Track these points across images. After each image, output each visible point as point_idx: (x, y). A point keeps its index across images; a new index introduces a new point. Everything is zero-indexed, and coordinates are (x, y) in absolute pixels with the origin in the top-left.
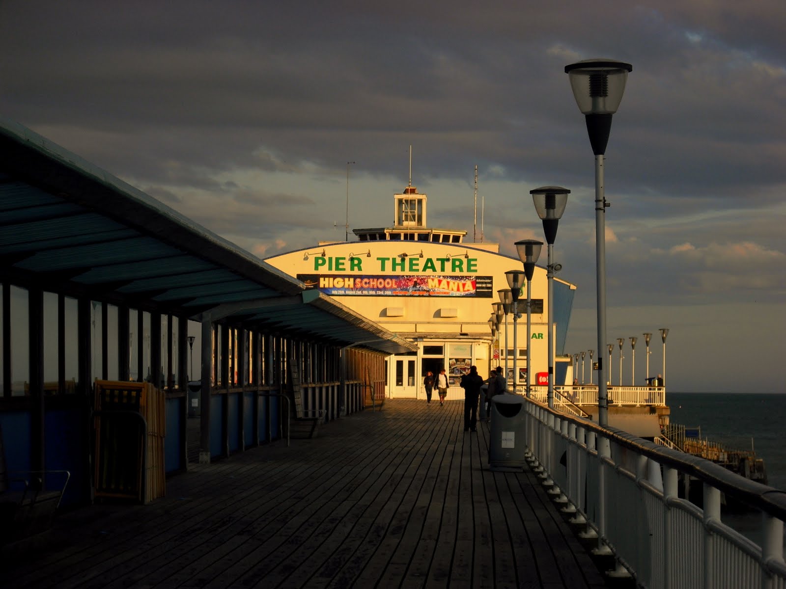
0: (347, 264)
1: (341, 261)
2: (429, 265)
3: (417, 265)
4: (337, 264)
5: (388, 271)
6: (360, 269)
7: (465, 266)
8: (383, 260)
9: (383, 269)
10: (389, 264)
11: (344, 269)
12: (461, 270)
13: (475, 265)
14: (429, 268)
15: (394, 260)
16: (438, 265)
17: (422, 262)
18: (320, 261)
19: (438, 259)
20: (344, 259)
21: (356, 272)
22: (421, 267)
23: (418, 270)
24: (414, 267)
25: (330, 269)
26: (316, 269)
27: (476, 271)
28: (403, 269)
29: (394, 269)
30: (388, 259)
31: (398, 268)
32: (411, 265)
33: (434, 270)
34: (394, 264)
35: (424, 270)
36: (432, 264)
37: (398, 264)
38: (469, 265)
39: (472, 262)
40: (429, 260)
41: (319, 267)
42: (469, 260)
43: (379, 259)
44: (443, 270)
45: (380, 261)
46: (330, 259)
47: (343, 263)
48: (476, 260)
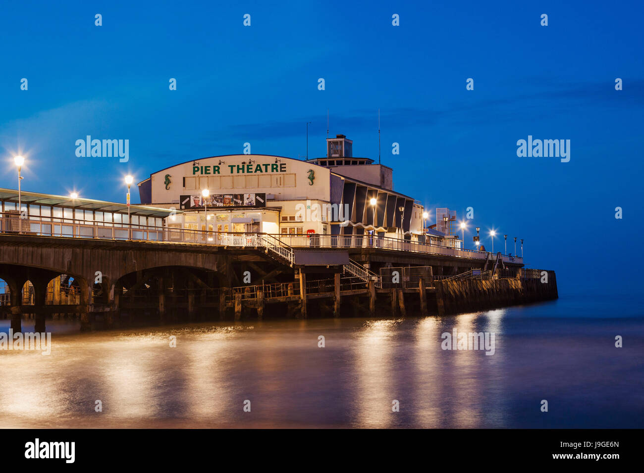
0: (212, 171)
1: (208, 168)
2: (258, 168)
3: (251, 169)
4: (206, 170)
5: (235, 173)
6: (219, 173)
7: (279, 169)
8: (232, 167)
9: (232, 172)
10: (235, 169)
11: (210, 173)
12: (277, 171)
13: (285, 168)
14: (258, 170)
15: (238, 166)
16: (263, 168)
17: (254, 167)
18: (196, 169)
19: (263, 165)
20: (210, 167)
21: (217, 174)
22: (254, 170)
23: (252, 172)
24: (250, 170)
25: (202, 173)
26: (194, 174)
27: (285, 171)
28: (243, 172)
29: (238, 172)
30: (235, 166)
31: (241, 171)
32: (248, 169)
33: (261, 172)
34: (238, 169)
35: (256, 172)
36: (260, 168)
37: (241, 169)
38: (281, 168)
39: (283, 166)
40: (259, 166)
41: (196, 173)
42: (281, 165)
43: (229, 166)
44: (266, 171)
45: (230, 167)
46: (202, 167)
47: (209, 170)
48: (285, 164)
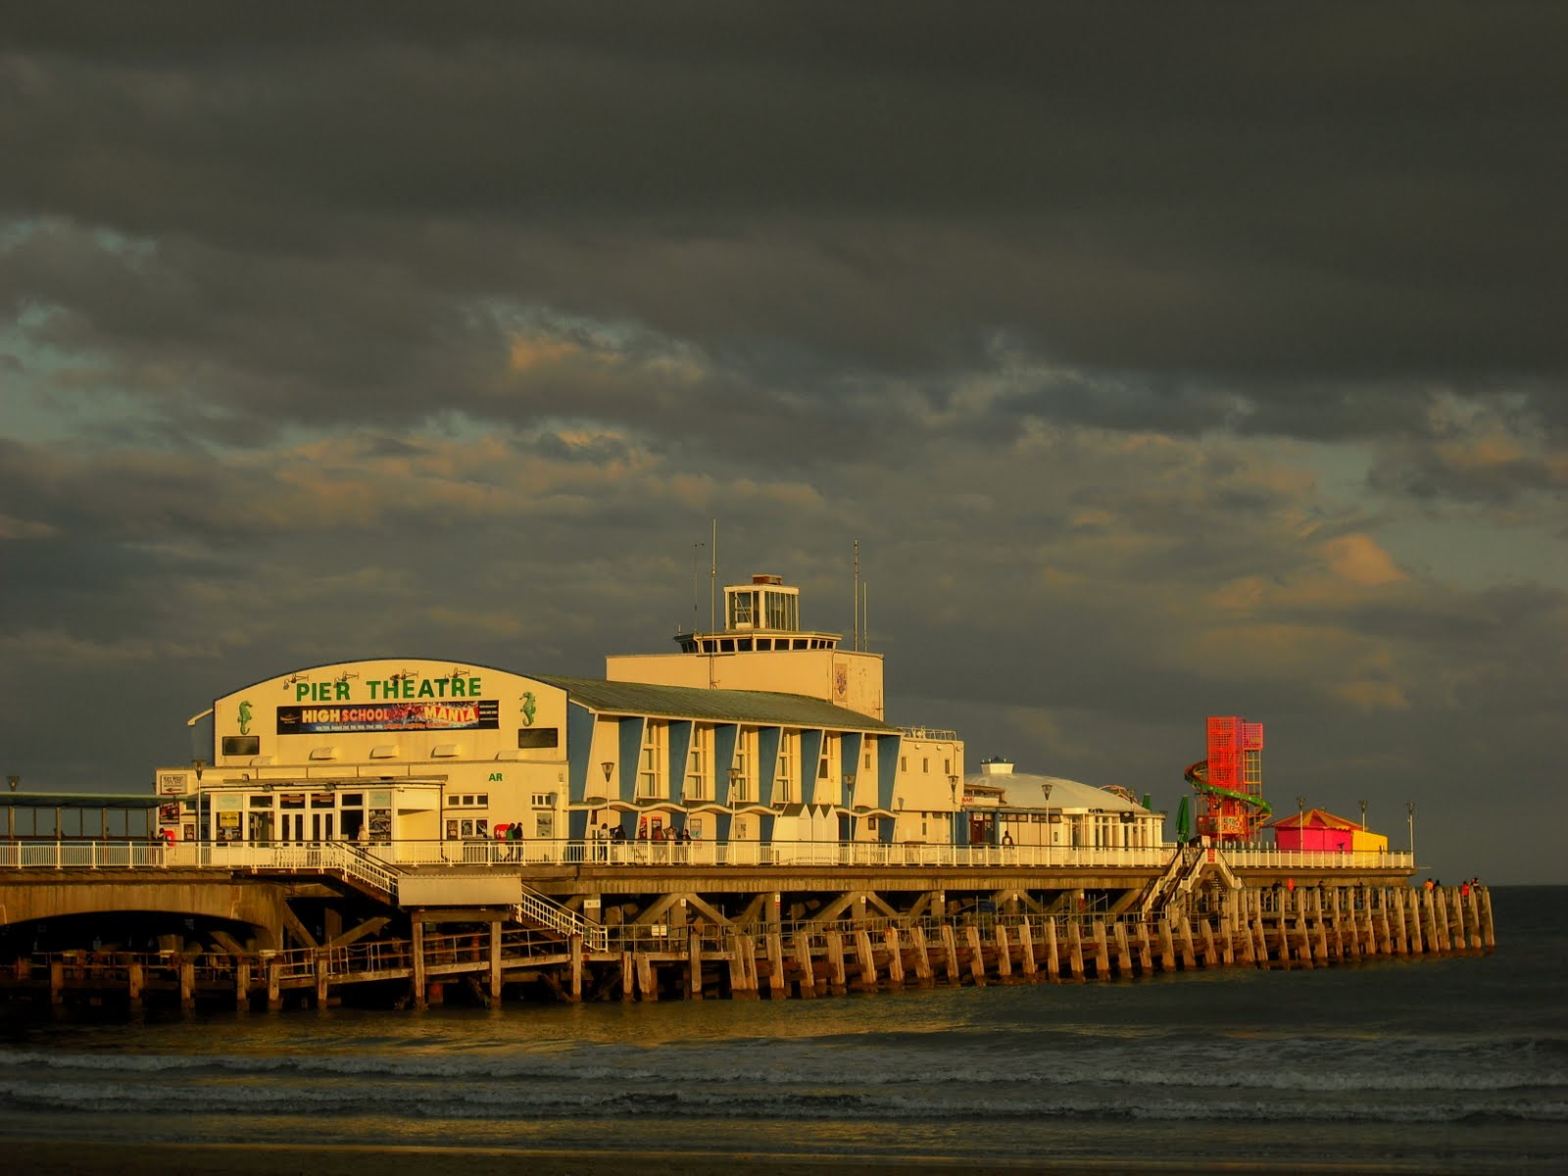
0: (333, 692)
1: (326, 688)
2: (426, 688)
3: (412, 689)
4: (322, 691)
5: (380, 699)
6: (348, 698)
7: (467, 689)
8: (373, 685)
9: (374, 697)
10: (380, 689)
11: (329, 698)
12: (463, 694)
13: (479, 687)
14: (426, 692)
15: (386, 683)
16: (435, 687)
17: (417, 686)
18: (303, 689)
19: (436, 681)
20: (329, 684)
21: (343, 701)
22: (416, 692)
23: (413, 696)
24: (409, 692)
25: (314, 698)
26: (299, 699)
27: (479, 694)
28: (396, 696)
29: (386, 696)
30: (379, 683)
31: (391, 694)
32: (406, 689)
33: (432, 695)
34: (386, 690)
35: (420, 696)
36: (429, 687)
37: (391, 689)
38: (472, 687)
39: (476, 683)
40: (426, 682)
41: (302, 697)
42: (472, 680)
43: (368, 683)
44: (441, 694)
45: (370, 686)
46: (314, 685)
47: (328, 691)
48: (479, 680)
